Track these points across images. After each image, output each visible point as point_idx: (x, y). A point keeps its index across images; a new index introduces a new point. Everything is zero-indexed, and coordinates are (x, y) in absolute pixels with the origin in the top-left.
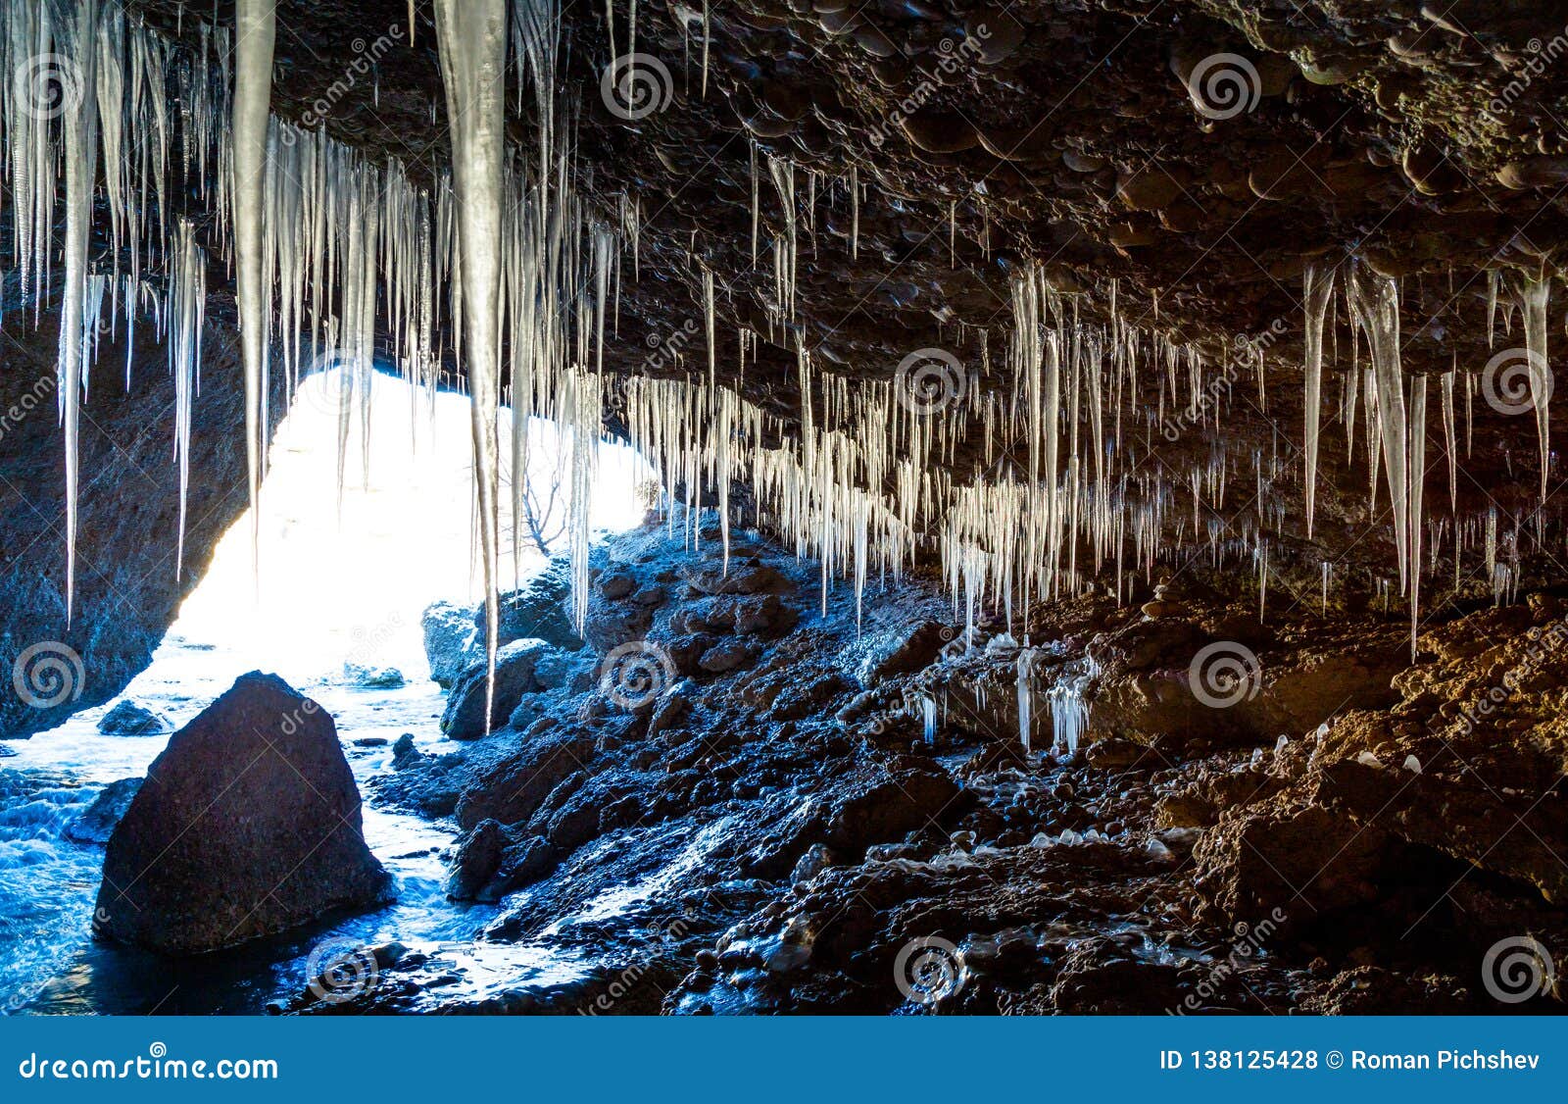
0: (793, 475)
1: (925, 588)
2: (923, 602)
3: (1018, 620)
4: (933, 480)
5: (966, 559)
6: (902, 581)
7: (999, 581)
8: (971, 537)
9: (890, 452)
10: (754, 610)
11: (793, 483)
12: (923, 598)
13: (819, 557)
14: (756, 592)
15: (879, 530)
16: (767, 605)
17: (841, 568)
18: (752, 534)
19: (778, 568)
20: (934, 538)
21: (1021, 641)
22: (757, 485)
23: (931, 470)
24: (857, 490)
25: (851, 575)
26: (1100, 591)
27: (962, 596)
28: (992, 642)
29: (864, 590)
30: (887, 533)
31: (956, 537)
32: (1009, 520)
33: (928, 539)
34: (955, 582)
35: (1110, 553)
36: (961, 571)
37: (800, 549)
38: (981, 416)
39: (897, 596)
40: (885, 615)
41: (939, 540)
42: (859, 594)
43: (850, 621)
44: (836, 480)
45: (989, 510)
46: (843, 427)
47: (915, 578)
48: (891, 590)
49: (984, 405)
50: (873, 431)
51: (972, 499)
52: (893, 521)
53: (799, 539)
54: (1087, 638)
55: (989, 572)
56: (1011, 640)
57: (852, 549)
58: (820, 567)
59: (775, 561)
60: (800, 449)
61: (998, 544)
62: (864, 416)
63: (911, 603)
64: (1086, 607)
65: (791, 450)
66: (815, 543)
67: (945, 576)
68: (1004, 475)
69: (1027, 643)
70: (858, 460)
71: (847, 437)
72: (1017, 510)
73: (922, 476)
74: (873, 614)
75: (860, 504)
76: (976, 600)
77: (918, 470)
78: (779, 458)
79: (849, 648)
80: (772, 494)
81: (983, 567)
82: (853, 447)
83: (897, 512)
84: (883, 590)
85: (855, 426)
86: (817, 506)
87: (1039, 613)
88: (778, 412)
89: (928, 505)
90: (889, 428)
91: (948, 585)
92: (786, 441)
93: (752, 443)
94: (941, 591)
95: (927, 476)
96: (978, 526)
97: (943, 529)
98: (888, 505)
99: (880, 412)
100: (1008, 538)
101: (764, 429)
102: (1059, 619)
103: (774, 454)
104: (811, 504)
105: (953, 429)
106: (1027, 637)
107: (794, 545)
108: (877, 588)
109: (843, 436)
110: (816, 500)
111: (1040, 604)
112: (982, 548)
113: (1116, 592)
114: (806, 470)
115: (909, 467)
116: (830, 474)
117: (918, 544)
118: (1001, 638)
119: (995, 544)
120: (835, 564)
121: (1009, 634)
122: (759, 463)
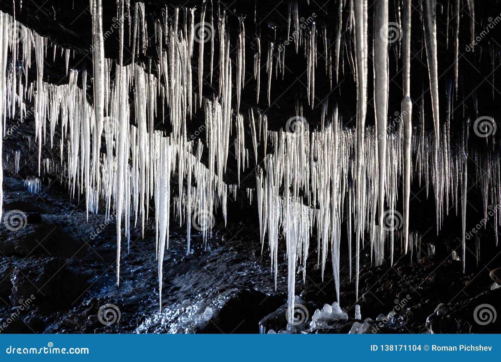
0: (83, 114)
1: (239, 250)
2: (237, 266)
3: (347, 288)
4: (247, 123)
5: (288, 214)
6: (211, 241)
7: (325, 241)
8: (292, 189)
9: (196, 90)
10: (34, 275)
11: (81, 125)
12: (237, 261)
13: (113, 212)
14: (38, 254)
15: (185, 181)
16: (49, 269)
17: (139, 226)
18: (33, 184)
19: (64, 224)
20: (249, 191)
21: (352, 313)
22: (39, 124)
23: (245, 112)
24: (158, 134)
25: (151, 234)
26: (443, 253)
27: (283, 260)
28: (318, 314)
29: (167, 252)
30: (194, 184)
31: (274, 190)
32: (336, 170)
33: (242, 192)
34: (274, 244)
35: (452, 210)
36: (281, 230)
37: (91, 202)
38: (301, 48)
39: (207, 259)
40: (192, 281)
41: (255, 194)
42: (161, 257)
43: (150, 289)
44: (133, 121)
45: (313, 158)
46: (141, 59)
47: (227, 238)
48: (199, 253)
49: (305, 35)
50: (176, 65)
51: (293, 147)
52: (200, 171)
53: (89, 191)
54: (429, 309)
55: (314, 231)
56: (340, 311)
57: (152, 202)
58: (113, 225)
59: (61, 217)
60: (90, 83)
61: (323, 198)
62: (166, 48)
63: (223, 267)
64: (426, 273)
65: (80, 85)
66: (108, 194)
67: (262, 236)
68: (329, 118)
69: (359, 316)
70: (159, 98)
71: (146, 71)
72: (345, 160)
73: (234, 118)
74: (177, 281)
75: (162, 150)
76: (299, 263)
77: (229, 111)
78: (66, 95)
79: (148, 321)
80: (57, 137)
81: (307, 225)
82: (153, 83)
83: (205, 160)
84: (189, 251)
85: (156, 60)
86: (110, 151)
87: (371, 282)
88: (64, 42)
89: (242, 152)
90: (195, 60)
91: (267, 246)
92: (73, 75)
93: (33, 76)
94: (258, 254)
95: (240, 119)
96: (300, 178)
97: (260, 180)
98: (194, 151)
99: (184, 43)
100: (335, 191)
101: (48, 59)
102: (395, 286)
103: (60, 90)
104: (104, 150)
105: (270, 64)
106: (358, 308)
107: (83, 196)
108: (182, 250)
109: (141, 70)
110: (110, 144)
111: (374, 268)
112: (306, 203)
113: (460, 254)
114: (97, 110)
115: (218, 108)
116: (126, 114)
117: (230, 195)
118: (328, 309)
119: (321, 198)
120: (132, 221)
121: (337, 304)
122: (41, 99)
